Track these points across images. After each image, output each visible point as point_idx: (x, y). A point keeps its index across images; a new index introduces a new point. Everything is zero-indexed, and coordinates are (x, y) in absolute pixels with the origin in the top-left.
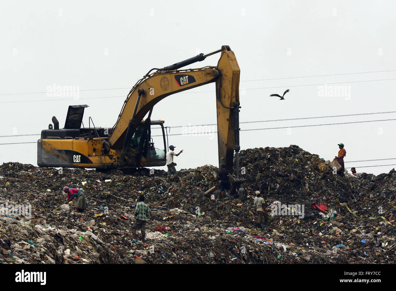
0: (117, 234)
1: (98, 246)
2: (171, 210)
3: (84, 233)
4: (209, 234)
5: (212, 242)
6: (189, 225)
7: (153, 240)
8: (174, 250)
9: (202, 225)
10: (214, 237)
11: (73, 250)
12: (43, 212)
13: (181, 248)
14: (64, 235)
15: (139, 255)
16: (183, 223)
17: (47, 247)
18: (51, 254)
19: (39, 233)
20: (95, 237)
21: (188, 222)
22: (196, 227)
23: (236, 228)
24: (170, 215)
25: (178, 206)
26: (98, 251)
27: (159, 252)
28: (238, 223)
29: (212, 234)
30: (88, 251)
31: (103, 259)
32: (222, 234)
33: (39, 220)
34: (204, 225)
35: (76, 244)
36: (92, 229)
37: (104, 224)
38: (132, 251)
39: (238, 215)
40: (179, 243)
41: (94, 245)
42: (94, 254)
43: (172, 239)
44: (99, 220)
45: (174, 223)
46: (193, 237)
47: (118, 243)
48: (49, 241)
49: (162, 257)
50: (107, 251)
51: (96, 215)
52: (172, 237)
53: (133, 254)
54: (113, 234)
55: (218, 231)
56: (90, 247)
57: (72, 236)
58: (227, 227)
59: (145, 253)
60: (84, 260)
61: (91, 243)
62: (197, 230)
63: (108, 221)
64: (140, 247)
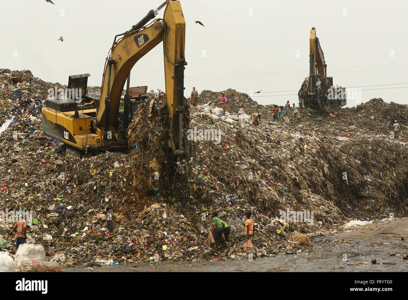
0: (326, 138)
1: (319, 143)
2: (350, 127)
3: (312, 137)
4: (368, 138)
5: (370, 141)
6: (358, 133)
7: (343, 141)
8: (353, 145)
9: (364, 134)
10: (371, 139)
11: (308, 145)
12: (292, 128)
13: (356, 145)
14: (304, 138)
15: (337, 148)
16: (355, 133)
17: (296, 144)
18: (298, 147)
19: (292, 137)
20: (318, 139)
21: (358, 132)
22: (362, 134)
23: (381, 135)
24: (349, 129)
25: (353, 124)
26: (319, 146)
27: (346, 146)
28: (381, 133)
29: (370, 138)
30: (315, 146)
31: (321, 150)
32: (374, 138)
33: (291, 131)
34: (365, 133)
35: (309, 143)
36: (315, 135)
37: (320, 133)
38: (333, 146)
39: (382, 129)
40: (355, 142)
41: (317, 143)
42: (318, 147)
43: (352, 141)
44: (317, 131)
45: (352, 133)
46: (361, 139)
47: (327, 142)
48: (297, 141)
49: (348, 149)
50: (323, 146)
51: (315, 129)
52: (351, 139)
53: (334, 147)
54: (324, 138)
55: (372, 137)
56: (316, 144)
57: (307, 139)
58: (376, 134)
59: (340, 147)
60: (313, 150)
61: (316, 142)
62: (363, 136)
63: (321, 132)
64: (337, 144)
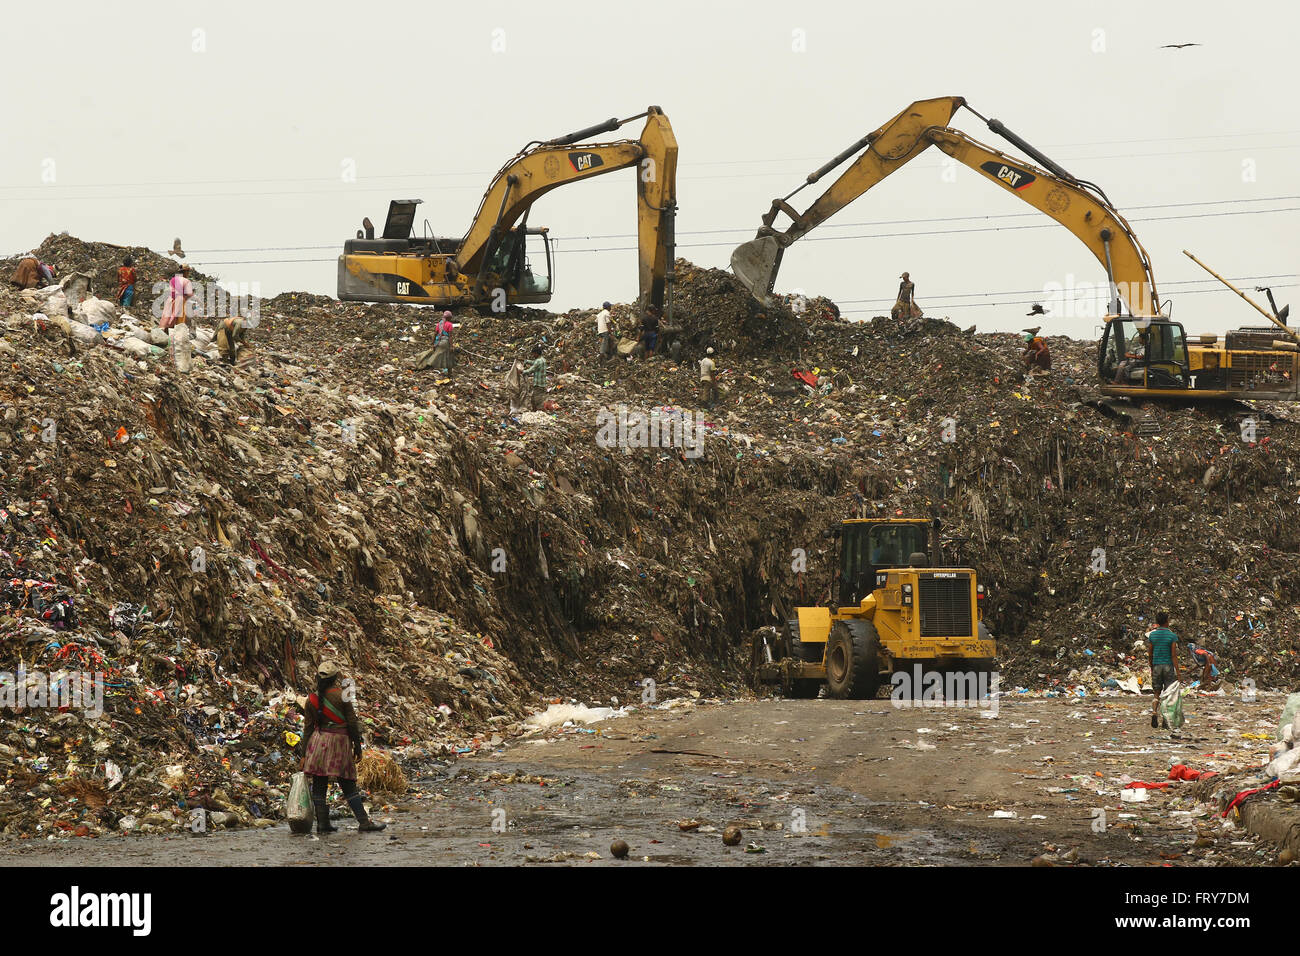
0: (475, 414)
1: (449, 432)
2: (560, 376)
3: (424, 410)
6: (590, 400)
7: (534, 425)
8: (567, 442)
11: (409, 438)
12: (356, 375)
13: (580, 439)
14: (395, 412)
15: (511, 449)
16: (579, 398)
17: (369, 433)
18: (374, 444)
19: (354, 410)
20: (444, 417)
21: (587, 396)
22: (602, 404)
24: (558, 384)
25: (570, 369)
26: (449, 440)
27: (543, 445)
28: (670, 400)
30: (433, 440)
31: (457, 455)
33: (351, 388)
34: (614, 401)
35: (413, 429)
36: (436, 404)
37: (453, 396)
38: (499, 442)
39: (671, 386)
40: (576, 430)
41: (442, 432)
42: (444, 445)
43: (564, 425)
44: (439, 389)
45: (566, 397)
47: (477, 428)
48: (372, 423)
49: (549, 453)
50: (464, 441)
51: (438, 382)
52: (563, 420)
53: (502, 447)
54: (468, 413)
56: (436, 434)
57: (406, 414)
58: (652, 405)
59: (521, 445)
60: (428, 455)
61: (438, 427)
63: (459, 392)
64: (512, 435)
